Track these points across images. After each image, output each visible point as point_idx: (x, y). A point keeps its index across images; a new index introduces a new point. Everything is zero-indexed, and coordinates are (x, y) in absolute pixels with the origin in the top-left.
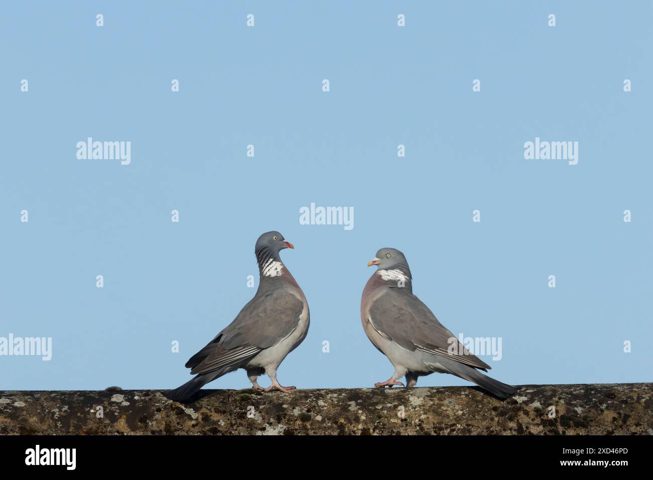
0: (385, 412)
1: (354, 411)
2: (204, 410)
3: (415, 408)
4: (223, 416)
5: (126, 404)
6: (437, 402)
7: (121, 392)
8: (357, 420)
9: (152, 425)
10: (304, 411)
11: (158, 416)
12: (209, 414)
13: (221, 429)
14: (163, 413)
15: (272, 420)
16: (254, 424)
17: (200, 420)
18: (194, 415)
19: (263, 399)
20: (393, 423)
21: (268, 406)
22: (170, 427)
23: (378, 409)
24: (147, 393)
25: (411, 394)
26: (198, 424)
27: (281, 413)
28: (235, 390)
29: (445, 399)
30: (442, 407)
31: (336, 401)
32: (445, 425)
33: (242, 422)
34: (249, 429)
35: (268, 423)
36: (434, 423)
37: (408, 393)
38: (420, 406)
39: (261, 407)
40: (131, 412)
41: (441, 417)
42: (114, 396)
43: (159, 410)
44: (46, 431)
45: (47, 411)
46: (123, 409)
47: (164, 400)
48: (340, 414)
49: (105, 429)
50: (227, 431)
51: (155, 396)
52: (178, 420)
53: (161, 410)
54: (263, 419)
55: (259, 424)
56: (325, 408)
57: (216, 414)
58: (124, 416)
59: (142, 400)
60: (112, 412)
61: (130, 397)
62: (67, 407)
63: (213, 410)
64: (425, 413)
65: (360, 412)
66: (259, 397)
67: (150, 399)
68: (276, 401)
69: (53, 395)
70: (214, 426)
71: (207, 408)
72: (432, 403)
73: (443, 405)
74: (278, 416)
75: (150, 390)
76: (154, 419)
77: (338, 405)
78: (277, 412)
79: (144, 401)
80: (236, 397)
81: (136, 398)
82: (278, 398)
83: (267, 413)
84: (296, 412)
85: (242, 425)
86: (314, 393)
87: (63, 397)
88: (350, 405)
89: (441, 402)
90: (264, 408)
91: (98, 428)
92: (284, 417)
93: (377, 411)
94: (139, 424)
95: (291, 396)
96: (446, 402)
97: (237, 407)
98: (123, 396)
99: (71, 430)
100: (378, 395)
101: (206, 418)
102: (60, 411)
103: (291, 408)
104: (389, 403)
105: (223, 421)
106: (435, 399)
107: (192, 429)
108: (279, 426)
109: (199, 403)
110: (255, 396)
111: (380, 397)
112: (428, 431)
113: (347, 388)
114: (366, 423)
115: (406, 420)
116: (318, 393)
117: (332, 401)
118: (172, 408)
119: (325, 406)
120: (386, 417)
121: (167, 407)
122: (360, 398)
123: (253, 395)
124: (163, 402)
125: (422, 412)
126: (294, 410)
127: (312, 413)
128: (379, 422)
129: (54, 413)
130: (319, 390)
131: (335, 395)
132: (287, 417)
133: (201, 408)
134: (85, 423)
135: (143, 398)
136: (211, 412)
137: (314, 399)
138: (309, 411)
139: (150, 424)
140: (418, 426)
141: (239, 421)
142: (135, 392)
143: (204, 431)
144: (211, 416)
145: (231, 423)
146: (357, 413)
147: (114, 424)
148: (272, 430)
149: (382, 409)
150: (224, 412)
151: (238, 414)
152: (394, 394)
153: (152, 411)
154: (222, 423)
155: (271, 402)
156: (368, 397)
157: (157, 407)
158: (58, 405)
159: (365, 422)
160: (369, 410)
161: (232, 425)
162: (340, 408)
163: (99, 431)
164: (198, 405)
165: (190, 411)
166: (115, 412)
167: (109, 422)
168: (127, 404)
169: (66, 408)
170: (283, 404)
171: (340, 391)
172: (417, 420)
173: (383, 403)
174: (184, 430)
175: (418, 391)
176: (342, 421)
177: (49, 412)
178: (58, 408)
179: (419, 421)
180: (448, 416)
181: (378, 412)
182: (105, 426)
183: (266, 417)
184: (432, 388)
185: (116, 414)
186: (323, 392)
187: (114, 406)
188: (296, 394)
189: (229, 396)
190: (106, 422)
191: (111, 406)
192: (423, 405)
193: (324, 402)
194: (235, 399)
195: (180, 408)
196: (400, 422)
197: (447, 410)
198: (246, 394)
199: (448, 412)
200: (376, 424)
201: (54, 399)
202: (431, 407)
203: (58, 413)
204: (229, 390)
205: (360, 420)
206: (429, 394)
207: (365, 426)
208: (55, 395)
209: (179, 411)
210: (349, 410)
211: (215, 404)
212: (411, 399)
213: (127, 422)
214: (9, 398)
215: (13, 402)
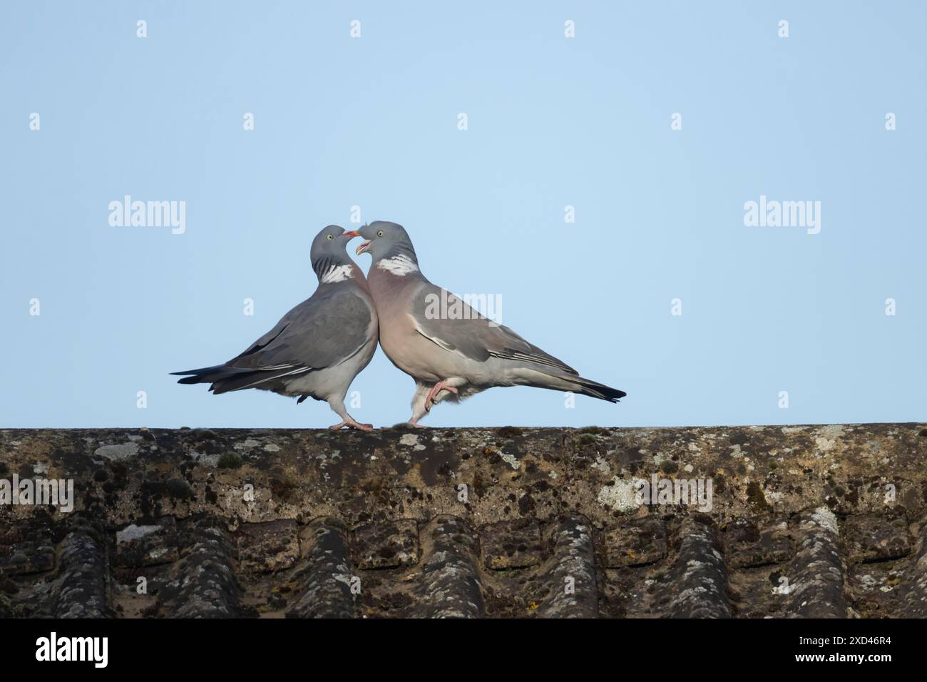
0: (782, 460)
1: (738, 459)
2: (529, 457)
3: (823, 454)
4: (555, 466)
5: (421, 448)
6: (853, 445)
7: (415, 431)
8: (742, 470)
9: (456, 477)
10: (669, 459)
11: (465, 465)
12: (536, 462)
13: (552, 484)
14: (472, 462)
15: (623, 471)
16: (599, 476)
17: (523, 471)
18: (515, 464)
19: (612, 442)
20: (793, 475)
21: (618, 452)
22: (482, 480)
23: (772, 456)
24: (450, 432)
25: (819, 435)
26: (520, 476)
27: (636, 461)
28: (572, 428)
29: (865, 441)
30: (861, 454)
31: (714, 444)
32: (865, 477)
33: (582, 474)
34: (591, 484)
35: (618, 475)
36: (849, 475)
37: (813, 432)
38: (830, 452)
39: (609, 453)
40: (427, 459)
41: (858, 467)
42: (404, 436)
43: (466, 457)
44: (308, 485)
45: (310, 457)
46: (417, 456)
47: (474, 443)
48: (718, 463)
49: (390, 484)
50: (561, 486)
51: (461, 436)
52: (493, 471)
53: (469, 456)
54: (612, 469)
55: (605, 477)
56: (698, 454)
57: (546, 462)
58: (418, 466)
59: (443, 443)
60: (401, 459)
61: (426, 438)
62: (339, 452)
63: (541, 456)
64: (837, 462)
65: (747, 459)
66: (606, 438)
67: (455, 441)
68: (629, 445)
69: (319, 435)
70: (543, 480)
71: (534, 455)
72: (847, 447)
73: (862, 450)
74: (631, 464)
75: (454, 428)
76: (460, 469)
77: (715, 450)
78: (630, 460)
79: (447, 445)
80: (574, 439)
81: (435, 439)
82: (633, 439)
83: (617, 461)
84: (658, 460)
85: (581, 477)
86: (684, 432)
87: (333, 438)
88: (732, 451)
89: (860, 446)
90: (613, 454)
91: (381, 482)
92: (641, 467)
93: (770, 458)
94: (439, 476)
95: (651, 437)
96: (867, 446)
97: (575, 453)
98: (416, 436)
99: (342, 485)
100: (772, 436)
101: (532, 468)
102: (329, 457)
103: (650, 455)
104: (787, 447)
105: (555, 472)
106: (851, 441)
107: (512, 483)
108: (634, 479)
109: (523, 447)
110: (601, 437)
111: (775, 439)
112: (841, 486)
113: (728, 426)
114: (754, 476)
115: (810, 471)
116: (689, 433)
117: (708, 444)
118: (484, 453)
119: (698, 452)
120: (783, 467)
121: (478, 452)
122: (747, 440)
123: (598, 436)
124: (472, 445)
125: (833, 460)
126: (655, 457)
127: (679, 462)
128: (773, 474)
129: (320, 461)
130: (690, 428)
131: (712, 436)
132: (645, 467)
133: (525, 454)
134: (363, 475)
135: (444, 440)
136: (539, 459)
137: (683, 442)
138: (675, 458)
139: (454, 476)
140: (827, 479)
141: (577, 472)
142: (434, 431)
143: (528, 487)
144: (539, 465)
145: (567, 475)
146: (743, 461)
147: (403, 477)
148: (623, 484)
149: (777, 456)
150: (557, 460)
151: (577, 462)
152: (795, 434)
153: (456, 458)
154: (554, 475)
155: (622, 445)
156: (757, 439)
157: (464, 453)
158: (326, 450)
159: (753, 474)
160: (759, 458)
161: (568, 478)
162: (719, 454)
163: (383, 485)
164: (521, 450)
165: (509, 458)
166: (405, 459)
167: (396, 473)
168: (422, 448)
169: (336, 453)
170: (639, 448)
171: (719, 430)
172: (826, 471)
173: (779, 447)
174: (500, 485)
175: (828, 430)
176: (721, 472)
177: (314, 459)
178: (326, 453)
179: (829, 472)
180: (869, 466)
181: (771, 460)
182: (391, 480)
183: (616, 466)
184: (848, 426)
185: (407, 462)
186: (695, 431)
187: (403, 451)
188: (657, 434)
189: (565, 437)
190: (392, 473)
191: (400, 451)
192: (835, 451)
193: (697, 446)
194: (574, 442)
195: (496, 453)
196: (801, 473)
197: (867, 457)
198: (589, 435)
199: (869, 460)
200: (768, 477)
201: (320, 441)
202: (845, 452)
203: (325, 461)
204: (565, 429)
205: (745, 470)
206: (843, 434)
207: (753, 480)
208: (322, 434)
209: (494, 459)
210: (732, 457)
211: (545, 448)
212: (818, 441)
213: (422, 473)
214: (257, 440)
215: (263, 445)
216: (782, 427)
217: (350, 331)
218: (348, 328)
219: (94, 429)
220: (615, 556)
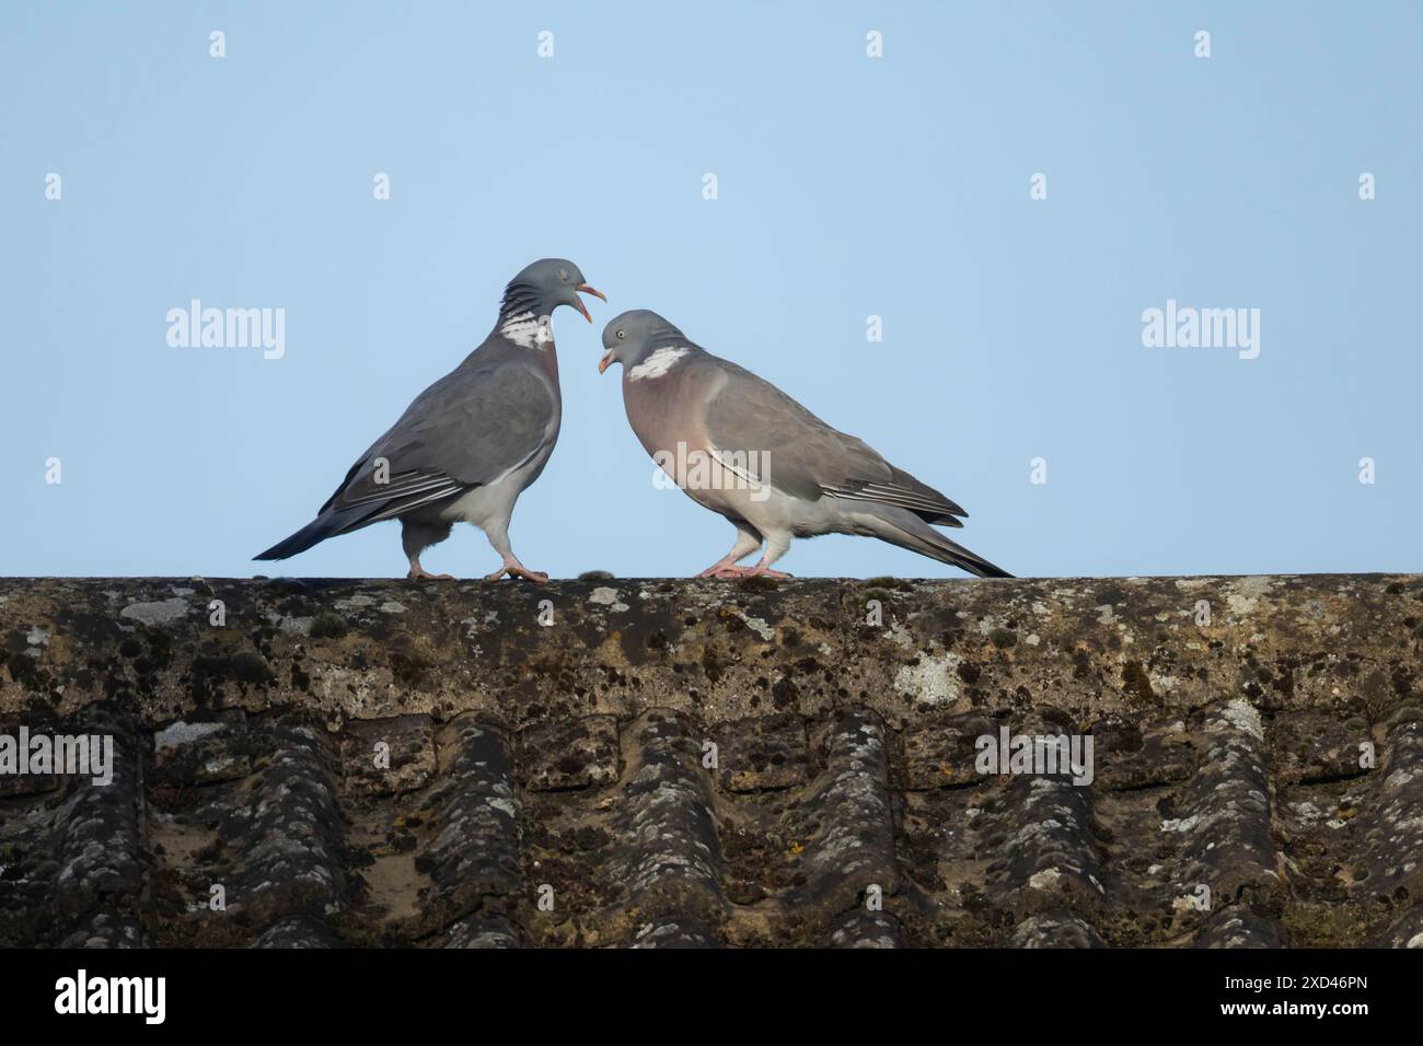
0: (1176, 627)
1: (1108, 626)
2: (788, 622)
3: (1239, 620)
4: (828, 635)
5: (622, 608)
6: (1286, 607)
7: (611, 582)
8: (1115, 643)
9: (677, 652)
10: (1002, 626)
11: (690, 634)
12: (799, 630)
13: (823, 662)
14: (701, 629)
15: (933, 644)
16: (894, 651)
17: (779, 643)
18: (767, 633)
19: (915, 600)
20: (1193, 651)
21: (925, 614)
22: (715, 657)
23: (1161, 622)
24: (667, 585)
25: (1232, 590)
26: (775, 651)
27: (953, 629)
28: (855, 580)
29: (1303, 601)
30: (1298, 619)
31: (1072, 604)
32: (1303, 655)
33: (868, 647)
34: (883, 663)
35: (925, 650)
36: (1278, 651)
37: (1224, 587)
38: (1249, 616)
39: (911, 616)
40: (631, 624)
41: (1293, 639)
42: (597, 590)
43: (691, 622)
44: (450, 663)
45: (452, 621)
46: (615, 620)
47: (703, 601)
48: (1078, 632)
49: (574, 661)
50: (837, 666)
51: (683, 591)
52: (732, 643)
53: (696, 621)
54: (915, 641)
55: (905, 652)
56: (1047, 619)
57: (814, 630)
58: (617, 635)
59: (656, 601)
60: (592, 625)
61: (630, 593)
62: (496, 613)
63: (807, 621)
64: (1260, 631)
65: (1122, 627)
66: (906, 595)
67: (674, 598)
68: (942, 604)
69: (465, 588)
70: (810, 656)
71: (795, 619)
72: (1275, 609)
73: (1298, 614)
74: (945, 634)
75: (673, 579)
76: (681, 639)
77: (1071, 614)
78: (944, 626)
79: (661, 603)
80: (857, 596)
81: (644, 595)
82: (948, 597)
83: (923, 630)
84: (986, 627)
85: (868, 653)
86: (1025, 586)
87: (487, 593)
88: (1100, 614)
89: (1296, 608)
90: (917, 618)
91: (561, 658)
92: (960, 639)
93: (1157, 625)
94: (649, 649)
95: (976, 593)
96: (1306, 607)
97: (858, 616)
98: (615, 591)
99: (502, 663)
100: (1162, 592)
101: (792, 639)
102: (480, 622)
103: (974, 620)
104: (1184, 608)
105: (829, 645)
106: (1283, 600)
107: (762, 662)
108: (949, 655)
109: (778, 608)
110: (898, 593)
111: (1166, 596)
112: (1267, 667)
113: (1094, 577)
114: (1134, 652)
115: (1219, 644)
116: (1033, 588)
117: (1063, 603)
118: (720, 616)
119: (1047, 615)
120: (1177, 639)
121: (710, 615)
122: (1123, 598)
123: (894, 591)
124: (700, 604)
125: (1253, 629)
126: (981, 623)
127: (1019, 630)
128: (1162, 649)
129: (466, 627)
130: (1035, 580)
131: (1069, 592)
132: (966, 638)
133: (782, 617)
134: (533, 648)
135: (658, 596)
136: (803, 625)
137: (1025, 600)
138: (1012, 624)
139: (672, 650)
140: (1245, 657)
141: (862, 645)
142: (643, 583)
143: (786, 667)
144: (803, 633)
145: (846, 649)
146: (1116, 629)
147: (595, 651)
148: (933, 664)
149: (1169, 622)
150: (831, 627)
151: (861, 630)
152: (1195, 589)
153: (676, 623)
154: (827, 650)
155: (931, 605)
156: (1139, 596)
157: (688, 616)
158: (475, 610)
159: (1132, 649)
160: (1142, 625)
161: (847, 654)
162: (1078, 619)
163: (563, 664)
164: (776, 612)
165: (757, 624)
166: (598, 624)
167: (584, 646)
168: (624, 608)
169: (492, 616)
170: (957, 610)
171: (1080, 583)
172: (1243, 645)
173: (1172, 609)
174: (744, 665)
175: (1247, 583)
176: (1083, 645)
177: (457, 624)
178: (475, 615)
179: (1248, 646)
180: (1309, 637)
181: (1159, 629)
182: (576, 655)
183: (921, 636)
184: (1277, 578)
185: (600, 629)
186: (1042, 585)
187: (595, 613)
188: (985, 589)
189: (842, 592)
190: (578, 646)
191: (590, 612)
192: (1257, 614)
193: (1045, 606)
194: (856, 600)
195: (737, 617)
196: (1206, 648)
197: (1307, 625)
198: (880, 589)
199: (1309, 628)
200: (1155, 653)
201: (467, 597)
202: (1273, 617)
203: (474, 627)
204: (843, 580)
205: (1120, 643)
206: (1270, 589)
207: (1132, 658)
208: (469, 587)
209: (734, 625)
210: (1099, 624)
211: (812, 609)
212: (1231, 600)
213: (624, 645)
214: (370, 595)
215: (380, 603)
216: (1176, 579)
217: (517, 428)
218: (514, 422)
219: (121, 579)
220: (920, 771)
